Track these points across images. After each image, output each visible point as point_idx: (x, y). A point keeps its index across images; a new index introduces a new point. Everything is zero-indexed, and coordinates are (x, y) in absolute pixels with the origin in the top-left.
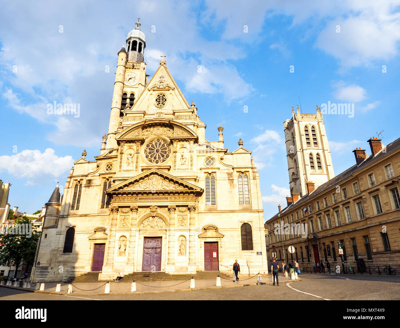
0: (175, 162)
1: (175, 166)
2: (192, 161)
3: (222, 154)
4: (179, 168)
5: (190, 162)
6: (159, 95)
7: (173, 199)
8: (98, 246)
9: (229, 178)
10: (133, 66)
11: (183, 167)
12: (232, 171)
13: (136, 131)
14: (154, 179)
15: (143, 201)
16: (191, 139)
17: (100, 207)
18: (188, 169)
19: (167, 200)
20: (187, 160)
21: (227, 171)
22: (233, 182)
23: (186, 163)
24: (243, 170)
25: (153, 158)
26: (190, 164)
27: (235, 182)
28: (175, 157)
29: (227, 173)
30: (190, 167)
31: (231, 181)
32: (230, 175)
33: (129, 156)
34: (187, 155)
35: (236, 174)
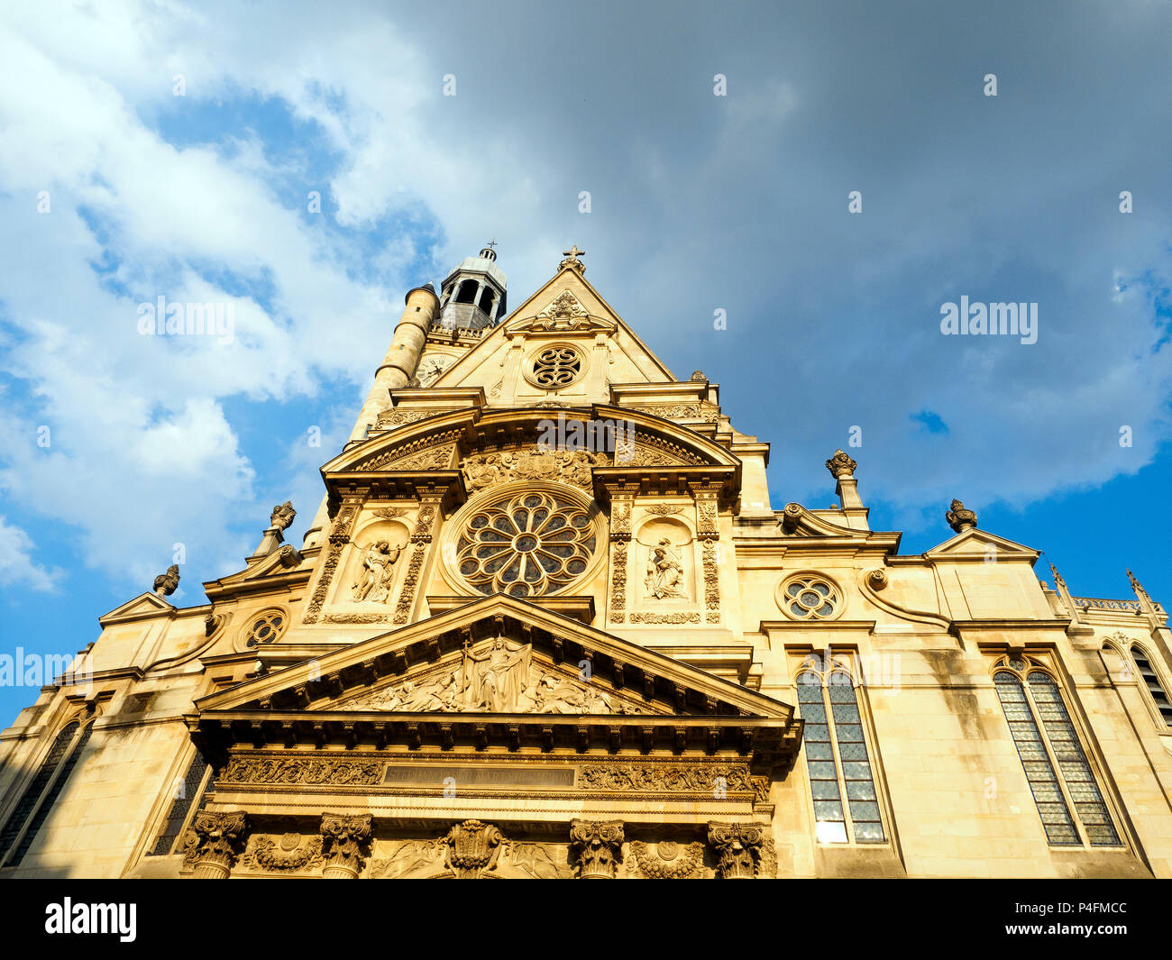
0: (619, 582)
1: (619, 603)
2: (712, 579)
3: (874, 563)
4: (643, 612)
5: (702, 586)
6: (549, 353)
7: (606, 779)
9: (940, 677)
10: (456, 336)
11: (664, 608)
12: (949, 643)
13: (430, 451)
14: (497, 658)
15: (410, 785)
16: (704, 480)
18: (694, 618)
19: (563, 789)
20: (684, 579)
21: (919, 643)
22: (972, 702)
23: (683, 588)
24: (1017, 639)
25: (498, 575)
26: (702, 595)
27: (988, 699)
28: (621, 560)
29: (923, 652)
30: (703, 609)
31: (960, 692)
32: (943, 662)
33: (376, 554)
34: (687, 556)
35: (979, 666)
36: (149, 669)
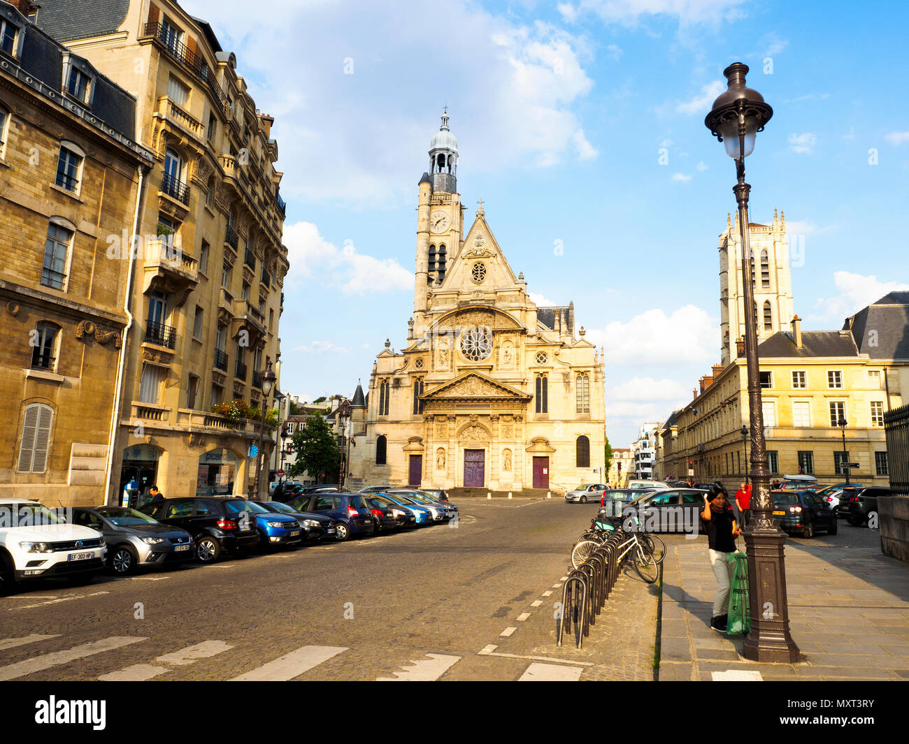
0: (497, 360)
1: (497, 365)
2: (518, 359)
3: (557, 349)
4: (502, 367)
5: (515, 360)
6: (476, 265)
7: (496, 406)
8: (414, 458)
9: (564, 380)
10: (442, 202)
11: (507, 367)
12: (569, 370)
13: (449, 319)
14: (473, 382)
15: (461, 408)
16: (517, 331)
17: (413, 412)
18: (513, 369)
19: (488, 408)
20: (512, 357)
21: (563, 371)
22: (569, 385)
23: (512, 360)
24: (582, 370)
25: (471, 354)
26: (515, 363)
27: (573, 385)
28: (498, 354)
29: (563, 373)
30: (515, 367)
31: (567, 383)
32: (566, 375)
33: (442, 353)
34: (512, 351)
35: (573, 375)
36: (395, 372)
